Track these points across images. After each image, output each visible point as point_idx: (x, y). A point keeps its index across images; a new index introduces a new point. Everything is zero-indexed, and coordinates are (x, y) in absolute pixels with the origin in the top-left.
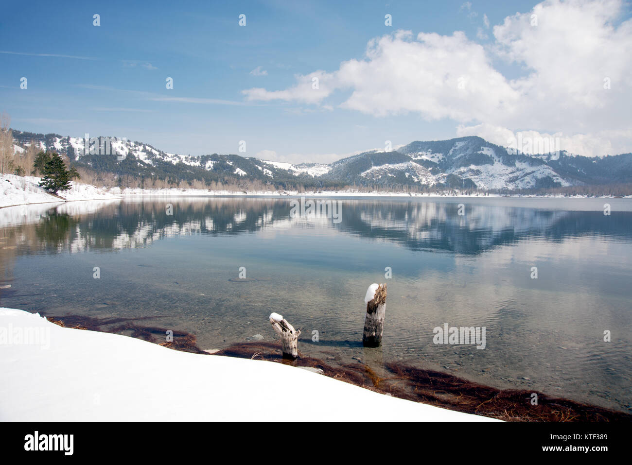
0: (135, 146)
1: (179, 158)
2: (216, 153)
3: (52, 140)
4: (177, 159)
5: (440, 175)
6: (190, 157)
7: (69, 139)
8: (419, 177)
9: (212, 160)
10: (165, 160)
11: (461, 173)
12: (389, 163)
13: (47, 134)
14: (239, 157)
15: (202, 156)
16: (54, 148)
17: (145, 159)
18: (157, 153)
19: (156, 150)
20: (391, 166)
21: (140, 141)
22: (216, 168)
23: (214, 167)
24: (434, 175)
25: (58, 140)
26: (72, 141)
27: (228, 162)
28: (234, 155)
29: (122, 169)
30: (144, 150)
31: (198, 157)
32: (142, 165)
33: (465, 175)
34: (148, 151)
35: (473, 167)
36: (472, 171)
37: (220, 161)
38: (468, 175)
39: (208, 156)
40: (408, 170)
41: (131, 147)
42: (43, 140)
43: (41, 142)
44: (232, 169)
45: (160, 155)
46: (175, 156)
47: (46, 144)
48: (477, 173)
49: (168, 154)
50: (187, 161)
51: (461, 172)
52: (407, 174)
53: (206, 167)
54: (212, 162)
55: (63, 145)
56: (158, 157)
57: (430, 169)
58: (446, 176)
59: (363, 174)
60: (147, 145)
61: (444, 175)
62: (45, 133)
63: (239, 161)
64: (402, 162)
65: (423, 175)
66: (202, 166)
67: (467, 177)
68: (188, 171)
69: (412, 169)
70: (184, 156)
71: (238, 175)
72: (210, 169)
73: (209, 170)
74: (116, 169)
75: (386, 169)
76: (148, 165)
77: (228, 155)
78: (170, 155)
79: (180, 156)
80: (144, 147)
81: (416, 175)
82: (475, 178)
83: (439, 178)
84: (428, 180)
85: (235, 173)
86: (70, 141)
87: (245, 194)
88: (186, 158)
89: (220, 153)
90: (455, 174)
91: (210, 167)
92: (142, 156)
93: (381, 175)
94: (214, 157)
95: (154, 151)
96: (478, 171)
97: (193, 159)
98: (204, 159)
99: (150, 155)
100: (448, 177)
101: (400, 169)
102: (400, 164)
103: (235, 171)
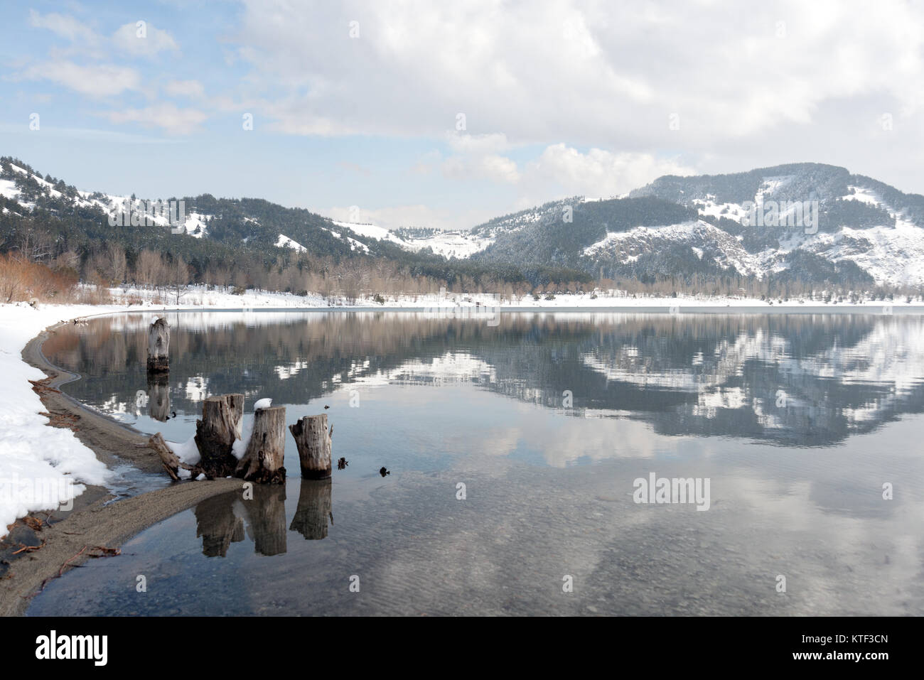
2: (208, 193)
5: (769, 253)
8: (726, 257)
9: (199, 212)
10: (79, 204)
11: (824, 248)
12: (647, 224)
15: (170, 201)
18: (47, 184)
20: (653, 232)
22: (215, 231)
23: (209, 229)
24: (752, 252)
27: (246, 219)
33: (831, 252)
34: (19, 177)
35: (847, 231)
36: (851, 241)
37: (225, 215)
38: (841, 252)
39: (186, 200)
40: (697, 241)
44: (265, 235)
46: (95, 197)
48: (863, 246)
51: (822, 244)
52: (699, 252)
53: (188, 230)
54: (202, 217)
56: (55, 195)
57: (739, 238)
58: (785, 256)
59: (589, 251)
60: (11, 160)
61: (780, 252)
64: (678, 222)
65: (731, 254)
67: (840, 256)
69: (708, 239)
70: (122, 200)
72: (201, 234)
73: (197, 236)
75: (642, 238)
79: (110, 198)
81: (719, 254)
82: (861, 260)
83: (769, 260)
84: (748, 266)
90: (809, 250)
91: (197, 231)
93: (631, 253)
95: (37, 180)
96: (865, 241)
100: (793, 257)
101: (675, 237)
102: (674, 226)
103: (277, 241)
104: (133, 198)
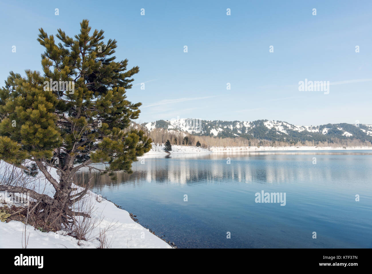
0: (277, 123)
1: (305, 128)
2: (330, 123)
3: (235, 124)
4: (303, 128)
6: (312, 127)
7: (243, 122)
9: (327, 128)
10: (294, 130)
13: (234, 121)
14: (348, 124)
15: (320, 126)
16: (236, 128)
17: (283, 130)
18: (290, 126)
19: (289, 124)
21: (279, 120)
22: (329, 133)
23: (328, 132)
25: (238, 123)
26: (245, 124)
27: (338, 129)
28: (344, 123)
29: (268, 136)
30: (282, 125)
31: (318, 127)
32: (279, 134)
34: (284, 125)
37: (333, 128)
39: (324, 125)
41: (275, 124)
42: (232, 124)
43: (231, 125)
44: (341, 132)
45: (291, 127)
46: (302, 127)
47: (233, 126)
49: (296, 126)
50: (310, 129)
53: (323, 133)
54: (327, 129)
55: (240, 126)
56: (290, 128)
60: (284, 122)
62: (233, 121)
63: (347, 127)
66: (320, 132)
68: (308, 136)
70: (308, 127)
71: (345, 136)
72: (326, 133)
73: (324, 134)
74: (265, 136)
76: (283, 133)
77: (339, 123)
78: (298, 127)
79: (305, 127)
80: (282, 123)
85: (344, 135)
86: (243, 124)
87: (345, 149)
88: (309, 128)
89: (332, 123)
91: (325, 132)
92: (281, 129)
94: (329, 126)
95: (288, 125)
97: (314, 128)
98: (322, 128)
99: (285, 127)
103: (343, 134)
104: (311, 126)
